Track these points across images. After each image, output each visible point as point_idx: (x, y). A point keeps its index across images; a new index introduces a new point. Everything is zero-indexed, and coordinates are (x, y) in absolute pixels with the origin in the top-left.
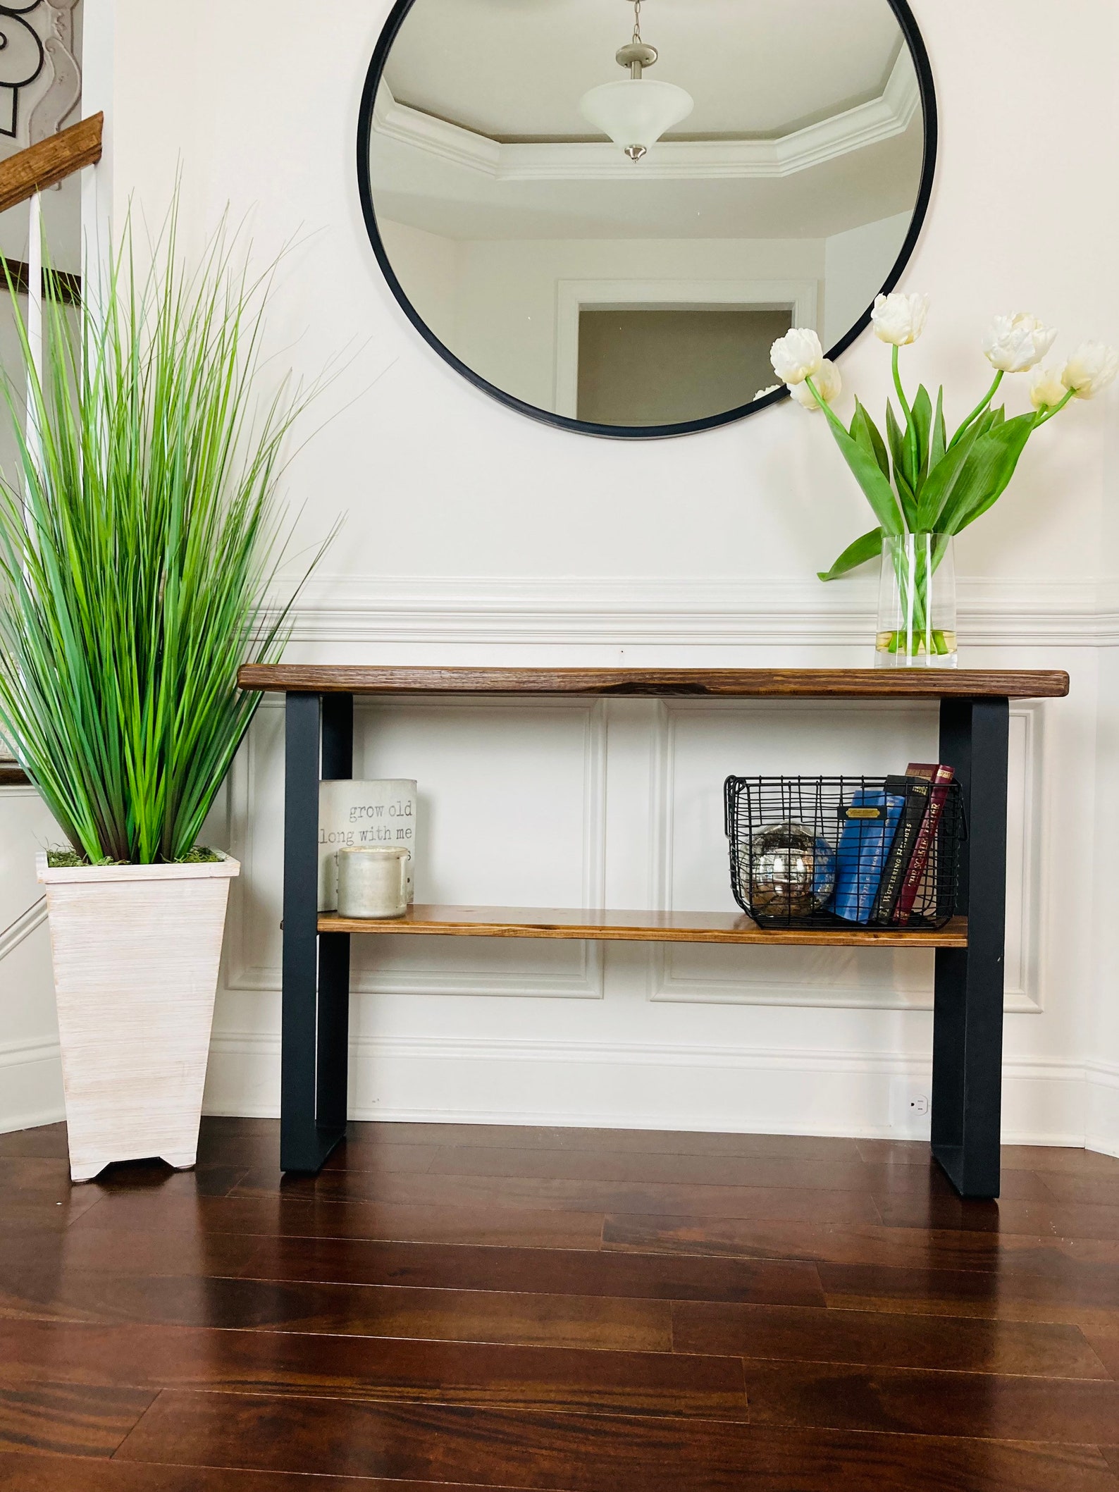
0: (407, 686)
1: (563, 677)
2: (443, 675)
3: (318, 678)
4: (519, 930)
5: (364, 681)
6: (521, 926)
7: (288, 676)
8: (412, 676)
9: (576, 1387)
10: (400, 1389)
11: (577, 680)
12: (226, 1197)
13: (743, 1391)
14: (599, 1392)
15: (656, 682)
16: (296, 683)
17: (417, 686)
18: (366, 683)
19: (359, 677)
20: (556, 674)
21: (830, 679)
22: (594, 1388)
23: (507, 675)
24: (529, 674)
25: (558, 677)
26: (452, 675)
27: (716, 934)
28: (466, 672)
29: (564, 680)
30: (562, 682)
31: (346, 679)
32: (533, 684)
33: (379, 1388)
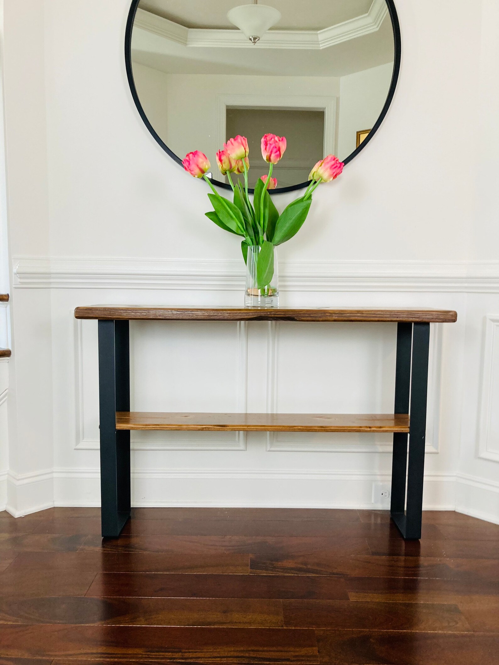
0: (156, 317)
1: (230, 313)
2: (173, 313)
3: (113, 314)
4: (211, 428)
5: (135, 315)
6: (211, 425)
7: (99, 313)
8: (158, 313)
9: (242, 649)
10: (163, 654)
11: (236, 315)
12: (77, 551)
13: (315, 646)
14: (253, 651)
15: (273, 316)
16: (103, 316)
17: (161, 317)
18: (136, 316)
19: (133, 313)
20: (226, 312)
21: (352, 315)
22: (250, 649)
23: (204, 312)
24: (214, 312)
25: (227, 313)
26: (177, 312)
27: (300, 428)
28: (184, 311)
29: (230, 315)
30: (229, 316)
31: (126, 314)
32: (216, 317)
33: (154, 654)
